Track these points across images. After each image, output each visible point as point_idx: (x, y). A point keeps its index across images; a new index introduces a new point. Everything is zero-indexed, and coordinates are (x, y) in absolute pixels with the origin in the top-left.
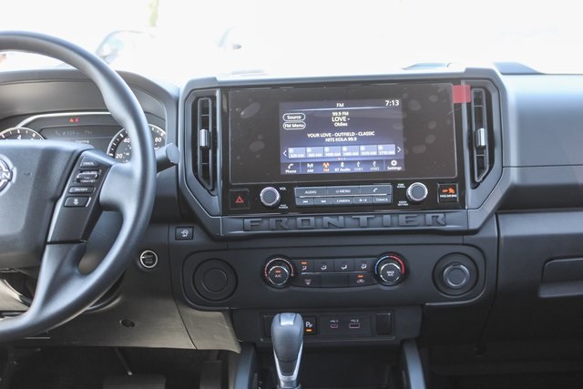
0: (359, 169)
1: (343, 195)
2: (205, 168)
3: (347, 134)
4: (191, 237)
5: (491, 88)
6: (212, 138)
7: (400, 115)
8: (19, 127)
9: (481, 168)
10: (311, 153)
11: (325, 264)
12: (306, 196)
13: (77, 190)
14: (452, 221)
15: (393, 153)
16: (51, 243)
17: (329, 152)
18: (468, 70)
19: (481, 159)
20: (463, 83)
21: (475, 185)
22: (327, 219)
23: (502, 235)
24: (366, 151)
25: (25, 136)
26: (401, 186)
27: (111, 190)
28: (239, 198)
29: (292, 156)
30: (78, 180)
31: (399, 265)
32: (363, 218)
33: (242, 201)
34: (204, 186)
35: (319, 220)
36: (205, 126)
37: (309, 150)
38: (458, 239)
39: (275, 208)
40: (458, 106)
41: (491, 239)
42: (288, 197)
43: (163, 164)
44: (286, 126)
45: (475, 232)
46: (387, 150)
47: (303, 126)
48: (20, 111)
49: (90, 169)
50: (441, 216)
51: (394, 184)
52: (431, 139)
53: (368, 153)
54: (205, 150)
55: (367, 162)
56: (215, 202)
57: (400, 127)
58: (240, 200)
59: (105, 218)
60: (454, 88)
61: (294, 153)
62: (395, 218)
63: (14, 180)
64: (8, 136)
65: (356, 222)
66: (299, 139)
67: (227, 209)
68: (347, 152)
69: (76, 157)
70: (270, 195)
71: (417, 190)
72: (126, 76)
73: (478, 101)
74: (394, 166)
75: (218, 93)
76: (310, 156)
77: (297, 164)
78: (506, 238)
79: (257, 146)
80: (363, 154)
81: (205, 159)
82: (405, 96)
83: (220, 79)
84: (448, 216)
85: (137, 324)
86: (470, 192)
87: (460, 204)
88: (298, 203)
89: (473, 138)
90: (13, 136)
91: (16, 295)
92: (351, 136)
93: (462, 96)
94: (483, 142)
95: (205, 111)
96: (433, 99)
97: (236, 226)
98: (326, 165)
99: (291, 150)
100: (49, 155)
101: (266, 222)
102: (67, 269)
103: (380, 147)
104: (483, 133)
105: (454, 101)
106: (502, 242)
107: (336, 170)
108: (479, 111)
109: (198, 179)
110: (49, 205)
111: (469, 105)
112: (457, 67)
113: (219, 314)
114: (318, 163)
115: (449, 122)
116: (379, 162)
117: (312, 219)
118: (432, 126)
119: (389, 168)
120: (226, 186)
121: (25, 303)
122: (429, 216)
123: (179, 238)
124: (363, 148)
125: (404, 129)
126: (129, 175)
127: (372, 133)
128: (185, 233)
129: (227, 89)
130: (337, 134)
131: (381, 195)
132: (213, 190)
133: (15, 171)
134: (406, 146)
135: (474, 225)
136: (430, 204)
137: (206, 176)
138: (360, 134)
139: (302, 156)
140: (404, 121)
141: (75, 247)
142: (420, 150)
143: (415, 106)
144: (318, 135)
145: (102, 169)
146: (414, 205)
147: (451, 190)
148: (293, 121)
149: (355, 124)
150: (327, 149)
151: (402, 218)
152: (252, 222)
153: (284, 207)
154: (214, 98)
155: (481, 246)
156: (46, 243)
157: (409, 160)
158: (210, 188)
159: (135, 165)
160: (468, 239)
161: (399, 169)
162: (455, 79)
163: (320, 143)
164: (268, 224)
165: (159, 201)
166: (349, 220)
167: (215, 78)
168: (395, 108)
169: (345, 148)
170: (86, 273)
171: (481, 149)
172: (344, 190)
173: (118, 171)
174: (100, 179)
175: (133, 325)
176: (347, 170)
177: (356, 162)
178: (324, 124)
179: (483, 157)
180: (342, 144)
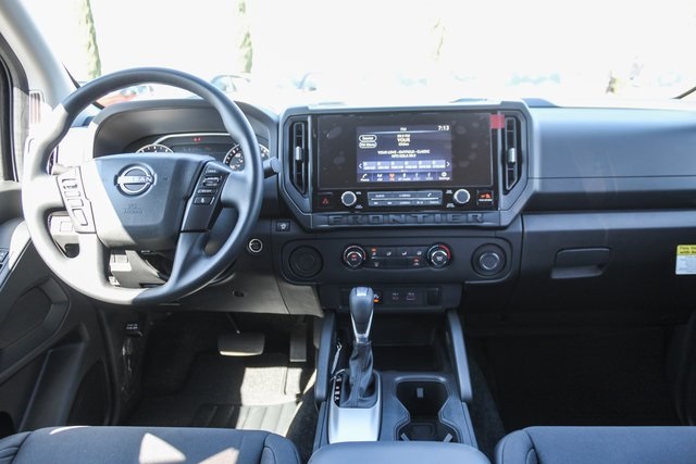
0: (417, 179)
1: (405, 199)
2: (299, 177)
3: (409, 152)
4: (287, 229)
5: (520, 117)
6: (305, 153)
7: (449, 138)
8: (155, 144)
9: (511, 179)
10: (381, 166)
11: (389, 251)
12: (377, 199)
13: (203, 191)
14: (488, 219)
15: (444, 166)
16: (184, 231)
17: (394, 166)
18: (503, 103)
19: (511, 172)
20: (499, 113)
21: (506, 192)
22: (392, 217)
23: (526, 230)
24: (423, 165)
25: (158, 150)
26: (449, 192)
27: (229, 192)
28: (325, 199)
29: (366, 168)
30: (204, 184)
31: (446, 252)
32: (420, 216)
34: (298, 191)
35: (386, 217)
36: (299, 144)
37: (379, 163)
38: (492, 234)
39: (352, 209)
40: (495, 131)
41: (516, 234)
42: (362, 200)
43: (269, 173)
44: (362, 145)
45: (505, 228)
46: (440, 164)
47: (375, 145)
48: (156, 132)
49: (213, 175)
50: (480, 215)
51: (444, 190)
52: (473, 156)
53: (424, 167)
54: (299, 163)
55: (423, 173)
56: (307, 202)
57: (449, 147)
58: (326, 201)
59: (224, 214)
60: (492, 117)
61: (367, 166)
62: (444, 217)
63: (155, 183)
64: (146, 151)
65: (413, 219)
66: (371, 155)
67: (317, 207)
68: (409, 166)
69: (202, 166)
70: (349, 197)
71: (462, 195)
72: (241, 105)
73: (510, 127)
74: (444, 177)
75: (309, 119)
76: (380, 168)
77: (370, 174)
78: (529, 233)
79: (340, 160)
80: (421, 167)
81: (299, 169)
82: (454, 122)
83: (310, 108)
84: (485, 215)
85: (246, 294)
86: (502, 197)
87: (494, 206)
88: (370, 204)
89: (505, 156)
90: (152, 150)
91: (155, 272)
92: (411, 153)
93: (498, 123)
94: (513, 158)
95: (299, 132)
96: (476, 125)
97: (323, 221)
98: (392, 175)
99: (365, 164)
100: (182, 165)
101: (345, 218)
102: (196, 251)
103: (434, 162)
104: (513, 152)
105: (492, 127)
106: (525, 236)
107: (400, 179)
108: (510, 135)
109: (294, 185)
110: (182, 202)
111: (503, 130)
112: (494, 100)
113: (309, 288)
114: (386, 174)
115: (487, 143)
116: (433, 174)
117: (381, 216)
118: (474, 146)
119: (440, 179)
120: (315, 191)
121: (161, 278)
122: (470, 215)
123: (279, 229)
124: (420, 162)
125: (453, 149)
126: (243, 180)
127: (428, 151)
128: (283, 226)
129: (316, 116)
130: (400, 152)
131: (432, 199)
132: (305, 193)
133: (156, 176)
134: (454, 162)
135: (505, 221)
136: (473, 206)
137: (300, 183)
138: (418, 152)
139: (373, 168)
140: (453, 142)
141: (202, 235)
142: (464, 164)
143: (462, 131)
144: (385, 152)
145: (223, 175)
146: (460, 208)
147: (488, 196)
148: (367, 141)
149: (415, 144)
150: (393, 163)
151: (450, 216)
152: (334, 218)
153: (359, 207)
154: (306, 123)
155: (508, 238)
156: (180, 232)
157: (457, 175)
158: (303, 192)
159: (248, 173)
160: (499, 233)
161: (448, 179)
162: (493, 110)
163: (387, 158)
164: (347, 220)
165: (266, 201)
166: (408, 217)
167: (307, 108)
168: (446, 132)
169: (406, 163)
170: (211, 255)
171: (511, 165)
172: (406, 195)
173: (234, 177)
174: (221, 184)
175: (242, 295)
176: (408, 179)
177: (414, 173)
178: (391, 143)
179: (513, 171)
180: (404, 159)
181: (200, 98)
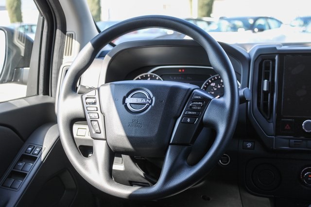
4: (253, 148)
6: (271, 85)
8: (149, 73)
13: (190, 113)
16: (172, 144)
25: (152, 78)
27: (210, 114)
28: (288, 125)
30: (191, 107)
33: (289, 128)
34: (264, 116)
36: (267, 78)
43: (242, 100)
49: (198, 100)
54: (266, 93)
56: (271, 126)
58: (287, 127)
59: (204, 133)
63: (153, 104)
64: (142, 78)
67: (279, 131)
69: (190, 93)
72: (223, 45)
75: (277, 57)
81: (266, 98)
83: (278, 48)
85: (211, 199)
90: (146, 78)
91: (142, 173)
95: (267, 68)
97: (284, 143)
101: (305, 142)
102: (180, 161)
109: (260, 112)
110: (172, 121)
120: (279, 117)
121: (146, 178)
123: (245, 147)
126: (222, 106)
128: (249, 145)
129: (283, 54)
132: (269, 119)
133: (154, 99)
137: (265, 110)
141: (186, 148)
145: (206, 101)
152: (295, 141)
154: (274, 61)
156: (169, 144)
158: (268, 118)
159: (227, 100)
164: (306, 144)
165: (239, 123)
167: (275, 48)
173: (215, 103)
174: (204, 108)
175: (209, 199)
181: (191, 39)
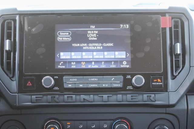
0: (103, 66)
1: (93, 82)
2: (9, 64)
3: (97, 45)
5: (184, 19)
6: (13, 45)
7: (129, 34)
9: (177, 67)
10: (75, 55)
11: (81, 124)
12: (70, 82)
14: (160, 99)
15: (124, 57)
17: (85, 56)
18: (170, 8)
19: (177, 62)
20: (167, 15)
21: (174, 77)
22: (83, 97)
23: (190, 108)
24: (108, 55)
26: (129, 77)
28: (29, 82)
29: (62, 57)
31: (127, 125)
32: (105, 96)
33: (31, 85)
34: (7, 75)
35: (78, 97)
36: (9, 37)
37: (73, 53)
38: (163, 110)
39: (51, 89)
40: (164, 29)
41: (182, 111)
42: (59, 82)
44: (59, 39)
45: (173, 106)
46: (121, 55)
47: (70, 39)
50: (153, 95)
51: (125, 75)
52: (147, 49)
53: (109, 57)
54: (8, 52)
55: (108, 62)
56: (14, 85)
57: (129, 41)
58: (29, 84)
60: (161, 18)
61: (64, 55)
62: (124, 97)
65: (100, 99)
66: (67, 47)
67: (22, 89)
68: (97, 56)
70: (48, 81)
71: (138, 80)
73: (176, 26)
74: (125, 65)
75: (17, 18)
76: (73, 57)
77: (65, 62)
78: (193, 110)
79: (41, 51)
80: (106, 57)
81: (9, 58)
82: (132, 22)
84: (156, 95)
86: (170, 81)
87: (164, 88)
88: (65, 86)
89: (172, 49)
92: (99, 46)
93: (167, 23)
94: (179, 51)
95: (9, 28)
96: (149, 24)
97: (27, 100)
98: (83, 63)
99: (62, 54)
101: (45, 97)
103: (117, 53)
104: (178, 46)
105: (162, 26)
106: (189, 112)
107: (90, 67)
108: (176, 33)
111: (171, 29)
112: (163, 6)
114: (78, 62)
115: (158, 39)
116: (116, 62)
117: (74, 96)
118: (148, 41)
119: (122, 66)
120: (21, 75)
122: (145, 96)
124: (106, 53)
125: (131, 43)
127: (112, 45)
129: (23, 15)
130: (90, 45)
131: (116, 82)
132: (13, 77)
134: (133, 52)
135: (173, 101)
136: (147, 88)
137: (9, 68)
138: (104, 45)
139: (69, 57)
140: (132, 38)
142: (141, 55)
143: (138, 29)
144: (78, 45)
146: (136, 89)
147: (159, 80)
148: (63, 36)
149: (101, 38)
150: (84, 53)
151: (129, 96)
152: (36, 97)
153: (56, 88)
154: (15, 21)
155: (177, 114)
157: (134, 61)
158: (11, 76)
160: (169, 110)
161: (128, 66)
162: (163, 13)
163: (80, 49)
164: (47, 99)
166: (96, 97)
167: (16, 9)
168: (126, 29)
169: (95, 53)
171: (177, 56)
172: (94, 79)
176: (96, 67)
177: (102, 62)
178: (82, 38)
179: (178, 61)
180: (93, 51)
